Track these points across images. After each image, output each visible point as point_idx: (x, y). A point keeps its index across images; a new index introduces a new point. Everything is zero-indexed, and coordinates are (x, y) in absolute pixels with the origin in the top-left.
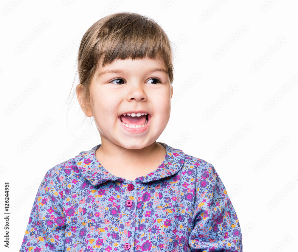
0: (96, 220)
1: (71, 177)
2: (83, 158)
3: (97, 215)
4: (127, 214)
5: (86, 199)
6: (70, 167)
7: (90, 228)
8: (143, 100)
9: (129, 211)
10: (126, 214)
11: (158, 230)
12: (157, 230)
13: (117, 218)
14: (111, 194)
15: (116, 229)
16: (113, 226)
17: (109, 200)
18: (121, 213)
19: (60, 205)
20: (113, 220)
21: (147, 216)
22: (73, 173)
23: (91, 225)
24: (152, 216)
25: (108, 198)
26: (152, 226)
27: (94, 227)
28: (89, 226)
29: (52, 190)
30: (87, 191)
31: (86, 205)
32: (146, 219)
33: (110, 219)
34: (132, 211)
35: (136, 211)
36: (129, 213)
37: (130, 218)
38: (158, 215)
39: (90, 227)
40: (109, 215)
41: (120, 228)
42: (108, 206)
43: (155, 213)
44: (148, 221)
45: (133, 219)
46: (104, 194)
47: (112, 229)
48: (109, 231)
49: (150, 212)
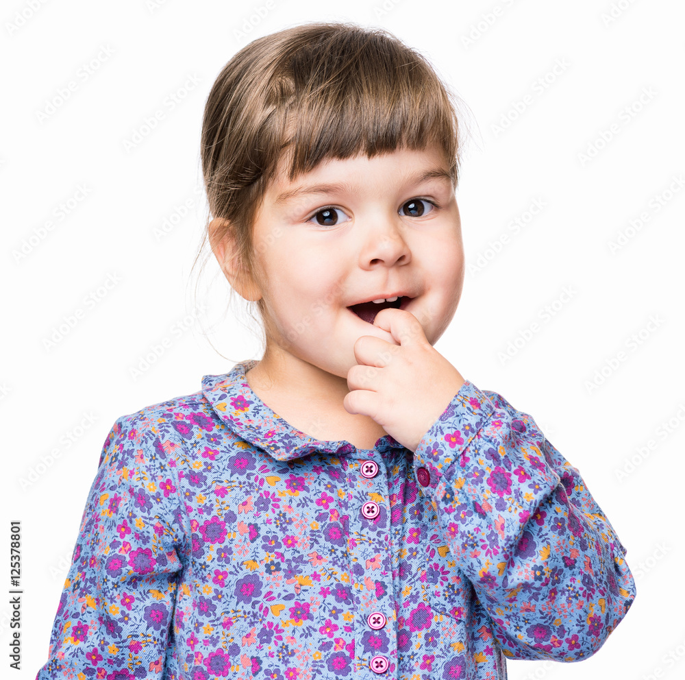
0: (288, 556)
1: (197, 443)
2: (228, 395)
3: (290, 542)
4: (370, 539)
5: (254, 500)
6: (188, 418)
7: (272, 576)
8: (403, 263)
9: (373, 530)
10: (366, 539)
11: (443, 573)
12: (441, 575)
13: (343, 549)
14: (322, 489)
15: (342, 577)
16: (337, 569)
17: (319, 502)
18: (351, 536)
19: (160, 518)
20: (335, 553)
21: (413, 543)
22: (198, 432)
23: (273, 568)
24: (424, 541)
25: (315, 498)
26: (427, 566)
27: (282, 574)
28: (269, 571)
29: (141, 478)
30: (253, 478)
31: (257, 515)
32: (411, 550)
33: (326, 550)
34: (379, 529)
35: (390, 530)
36: (373, 535)
37: (378, 547)
38: (438, 536)
39: (270, 574)
40: (322, 541)
41: (354, 575)
42: (317, 519)
43: (430, 534)
44: (415, 553)
45: (387, 551)
46: (302, 487)
47: (335, 578)
48: (325, 582)
49: (418, 531)
